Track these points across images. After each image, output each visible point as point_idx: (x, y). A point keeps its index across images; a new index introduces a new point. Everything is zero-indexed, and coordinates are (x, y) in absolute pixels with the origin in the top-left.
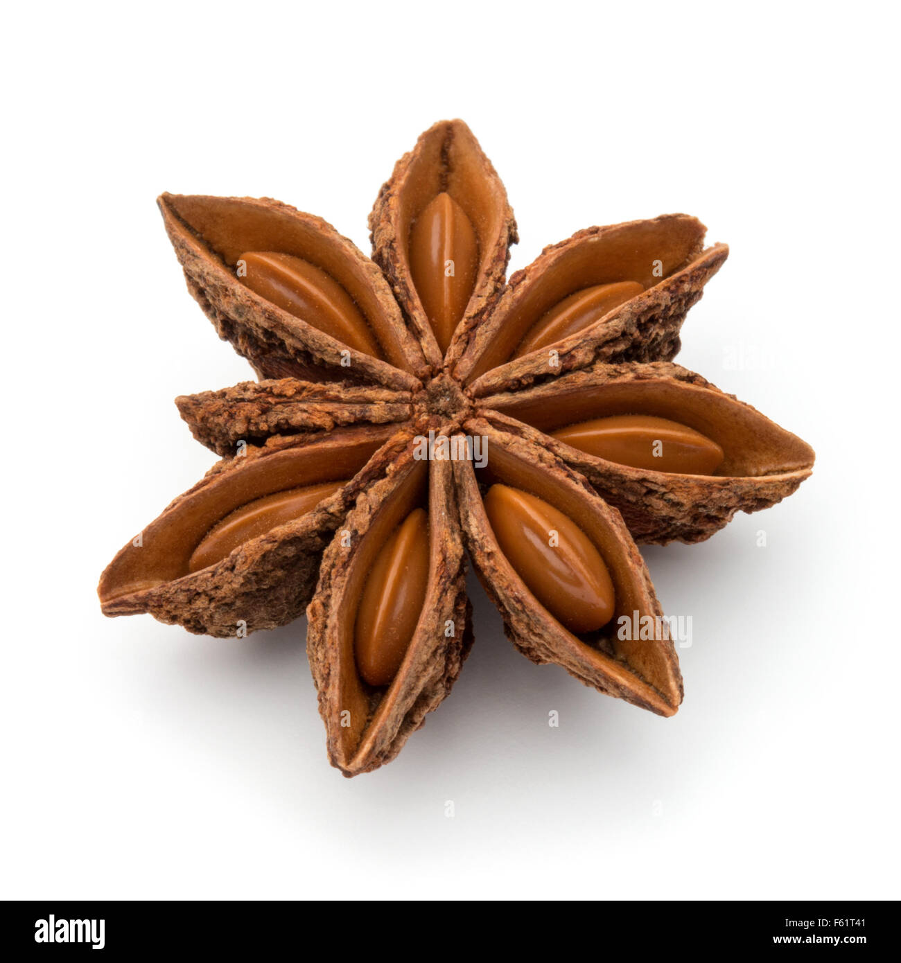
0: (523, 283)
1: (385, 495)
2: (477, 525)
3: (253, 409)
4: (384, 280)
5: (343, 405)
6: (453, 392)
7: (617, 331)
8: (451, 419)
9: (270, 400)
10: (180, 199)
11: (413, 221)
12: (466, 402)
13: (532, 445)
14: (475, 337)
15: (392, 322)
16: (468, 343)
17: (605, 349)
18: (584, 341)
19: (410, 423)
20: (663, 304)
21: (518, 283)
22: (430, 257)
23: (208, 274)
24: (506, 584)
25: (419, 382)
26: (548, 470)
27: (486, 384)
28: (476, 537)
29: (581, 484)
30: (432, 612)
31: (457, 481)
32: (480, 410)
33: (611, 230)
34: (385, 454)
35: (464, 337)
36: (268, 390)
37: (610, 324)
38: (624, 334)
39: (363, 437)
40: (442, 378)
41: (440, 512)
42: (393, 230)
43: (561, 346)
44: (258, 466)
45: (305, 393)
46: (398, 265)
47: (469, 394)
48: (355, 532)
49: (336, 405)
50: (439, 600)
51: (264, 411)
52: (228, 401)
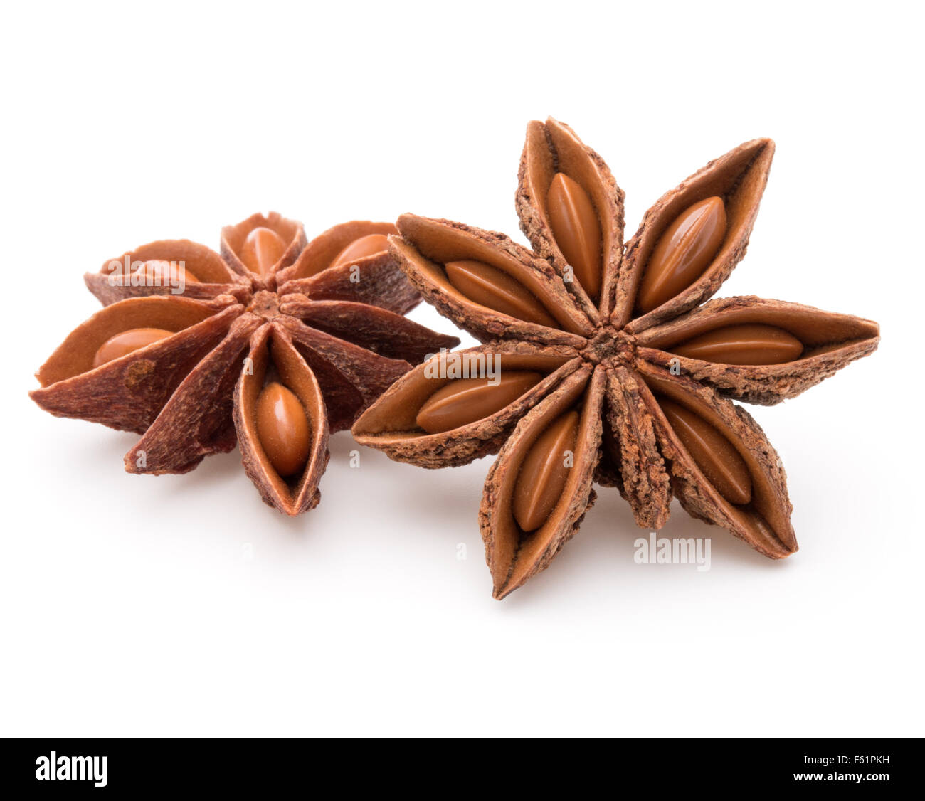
36: (637, 464)
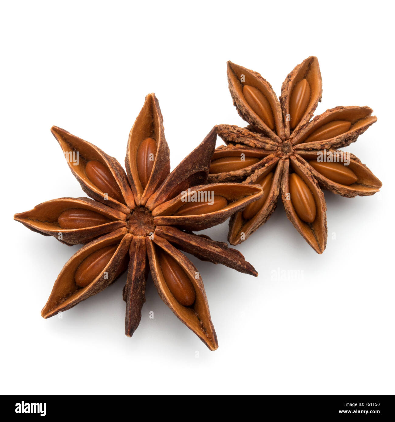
0: (317, 120)
1: (263, 172)
2: (285, 187)
3: (235, 136)
4: (281, 108)
5: (259, 142)
6: (290, 146)
7: (338, 142)
8: (287, 154)
9: (240, 135)
10: (233, 64)
11: (295, 85)
12: (292, 151)
13: (306, 169)
14: (300, 132)
15: (279, 122)
16: (298, 133)
17: (334, 146)
18: (329, 143)
19: (276, 152)
20: (354, 136)
21: (316, 120)
22: (296, 101)
23: (234, 92)
24: (287, 207)
25: (281, 141)
26: (308, 177)
27: (299, 147)
28: (283, 191)
29: (316, 184)
30: (266, 210)
31: (283, 172)
32: (295, 154)
33: (347, 109)
34: (267, 160)
35: (297, 132)
37: (337, 140)
38: (340, 143)
39: (262, 152)
40: (288, 142)
41: (276, 181)
42: (287, 93)
43: (322, 142)
44: (232, 151)
45: (250, 136)
46: (286, 104)
47: (294, 148)
48: (252, 181)
49: (257, 142)
50: (268, 207)
51: (238, 137)
52: (229, 131)
